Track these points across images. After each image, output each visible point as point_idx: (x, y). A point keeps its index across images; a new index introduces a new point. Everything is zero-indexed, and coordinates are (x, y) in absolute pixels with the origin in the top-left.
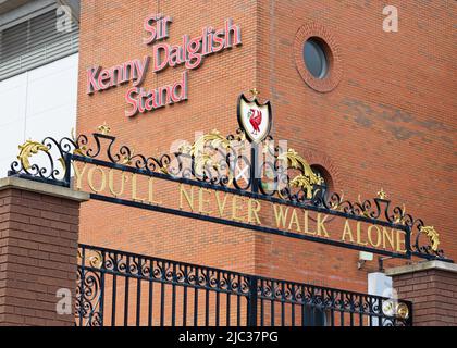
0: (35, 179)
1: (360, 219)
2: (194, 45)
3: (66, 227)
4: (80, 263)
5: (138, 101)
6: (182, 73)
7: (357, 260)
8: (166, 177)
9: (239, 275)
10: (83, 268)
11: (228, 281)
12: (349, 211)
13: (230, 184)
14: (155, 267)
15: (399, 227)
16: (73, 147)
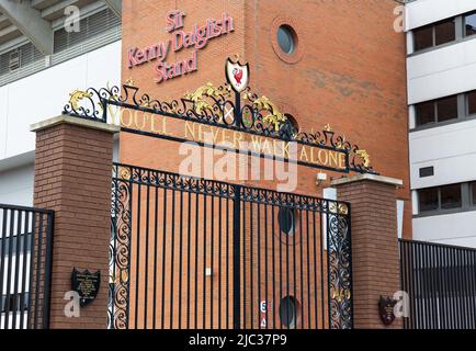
0: (82, 117)
1: (313, 145)
2: (201, 32)
3: (104, 150)
4: (114, 176)
5: (163, 71)
6: (193, 51)
7: (316, 179)
8: (175, 116)
9: (228, 184)
10: (117, 179)
11: (220, 189)
12: (305, 140)
13: (220, 121)
14: (168, 179)
15: (341, 151)
16: (108, 95)
